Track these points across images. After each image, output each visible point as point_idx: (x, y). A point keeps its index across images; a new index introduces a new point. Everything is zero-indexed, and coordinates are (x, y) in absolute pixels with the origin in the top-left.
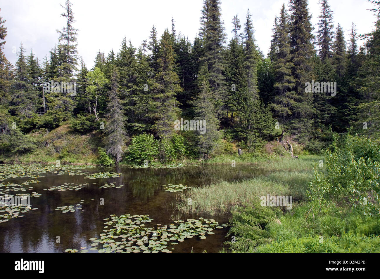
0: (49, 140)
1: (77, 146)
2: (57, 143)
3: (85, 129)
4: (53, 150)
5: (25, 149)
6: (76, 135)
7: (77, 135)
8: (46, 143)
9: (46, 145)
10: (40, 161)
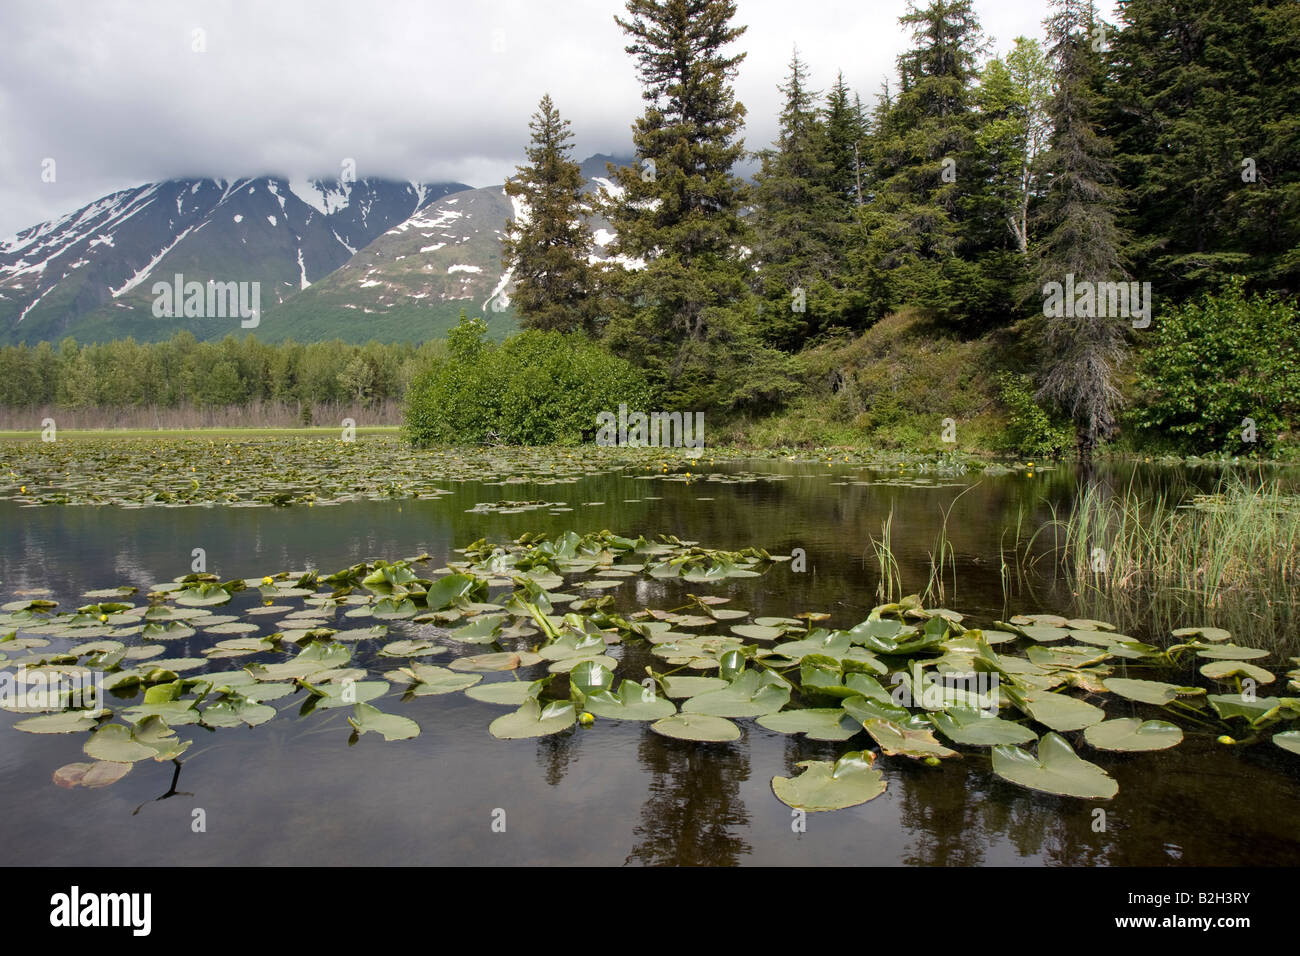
0: (848, 364)
1: (936, 382)
2: (872, 372)
3: (972, 311)
4: (855, 403)
5: (761, 395)
6: (937, 339)
7: (942, 340)
8: (838, 376)
9: (836, 385)
10: (804, 439)
